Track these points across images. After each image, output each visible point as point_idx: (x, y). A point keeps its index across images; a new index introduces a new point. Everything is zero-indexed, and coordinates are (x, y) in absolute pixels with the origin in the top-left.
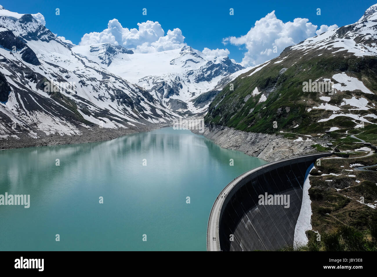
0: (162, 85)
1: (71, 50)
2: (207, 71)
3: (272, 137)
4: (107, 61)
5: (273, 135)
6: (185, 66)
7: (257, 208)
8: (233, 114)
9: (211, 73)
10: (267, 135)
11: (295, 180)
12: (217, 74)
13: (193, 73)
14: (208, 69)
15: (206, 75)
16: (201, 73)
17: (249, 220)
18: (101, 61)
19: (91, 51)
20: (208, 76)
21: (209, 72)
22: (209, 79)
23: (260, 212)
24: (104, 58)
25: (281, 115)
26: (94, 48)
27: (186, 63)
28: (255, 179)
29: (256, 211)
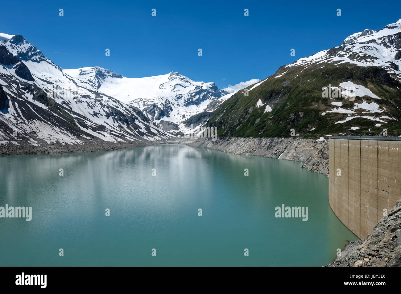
2: (195, 95)
4: (97, 84)
6: (174, 91)
9: (200, 97)
12: (205, 98)
13: (182, 97)
14: (197, 94)
15: (194, 99)
16: (190, 97)
19: (80, 74)
20: (196, 100)
21: (197, 97)
22: (197, 103)
24: (94, 82)
26: (83, 71)
27: (175, 87)
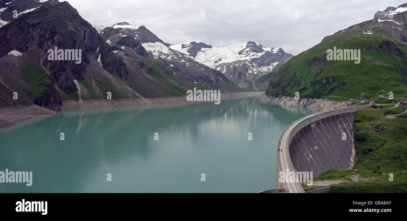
0: (233, 69)
1: (169, 47)
3: (319, 101)
4: (194, 54)
5: (321, 99)
7: (316, 147)
8: (288, 86)
10: (316, 99)
11: (344, 126)
17: (310, 156)
18: (189, 54)
19: (182, 48)
22: (268, 64)
23: (319, 150)
25: (326, 83)
26: (185, 45)
28: (313, 123)
29: (315, 149)
